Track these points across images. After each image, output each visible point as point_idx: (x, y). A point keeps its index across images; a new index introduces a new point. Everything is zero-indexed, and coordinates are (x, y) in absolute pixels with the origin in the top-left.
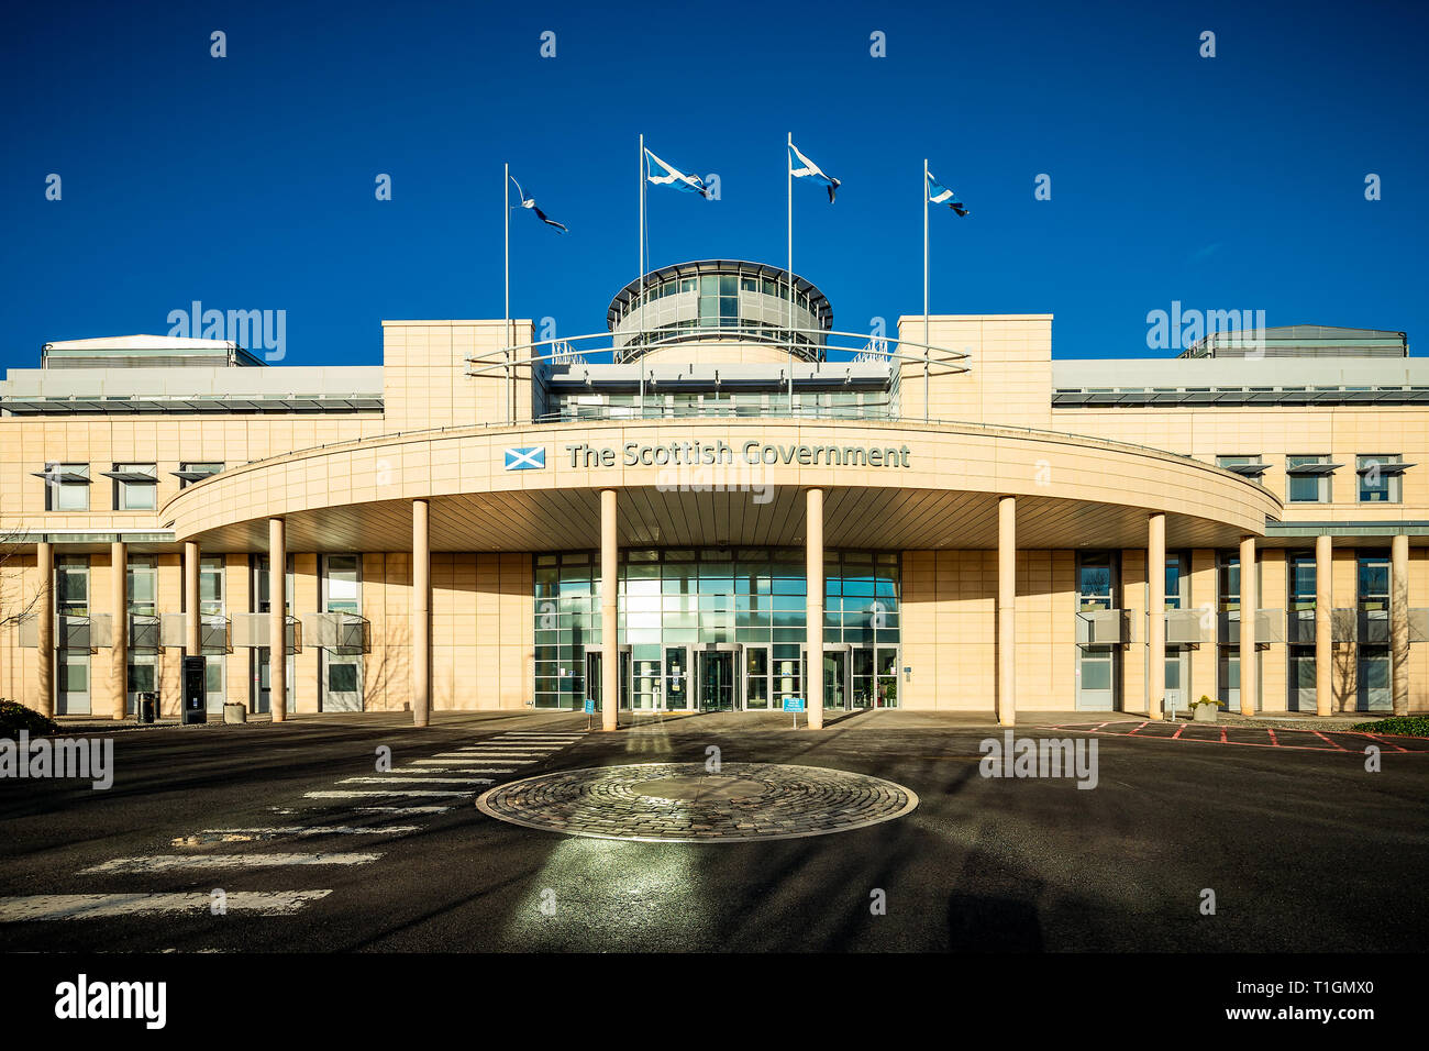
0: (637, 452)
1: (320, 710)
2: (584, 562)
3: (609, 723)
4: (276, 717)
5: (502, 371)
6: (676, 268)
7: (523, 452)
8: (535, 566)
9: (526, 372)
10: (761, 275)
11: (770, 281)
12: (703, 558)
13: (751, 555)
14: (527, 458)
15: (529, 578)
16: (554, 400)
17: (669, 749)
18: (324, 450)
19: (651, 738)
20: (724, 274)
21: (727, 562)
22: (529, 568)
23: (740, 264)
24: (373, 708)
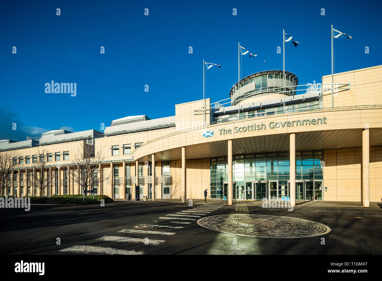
0: (237, 129)
1: (162, 198)
2: (223, 160)
3: (230, 203)
4: (153, 200)
5: (203, 113)
6: (249, 77)
7: (208, 132)
8: (211, 162)
9: (208, 112)
10: (274, 73)
11: (277, 74)
12: (257, 157)
13: (271, 155)
14: (209, 134)
15: (209, 165)
16: (215, 118)
17: (248, 211)
18: (163, 138)
19: (242, 207)
20: (263, 75)
21: (264, 157)
22: (209, 163)
23: (268, 71)
24: (173, 198)
